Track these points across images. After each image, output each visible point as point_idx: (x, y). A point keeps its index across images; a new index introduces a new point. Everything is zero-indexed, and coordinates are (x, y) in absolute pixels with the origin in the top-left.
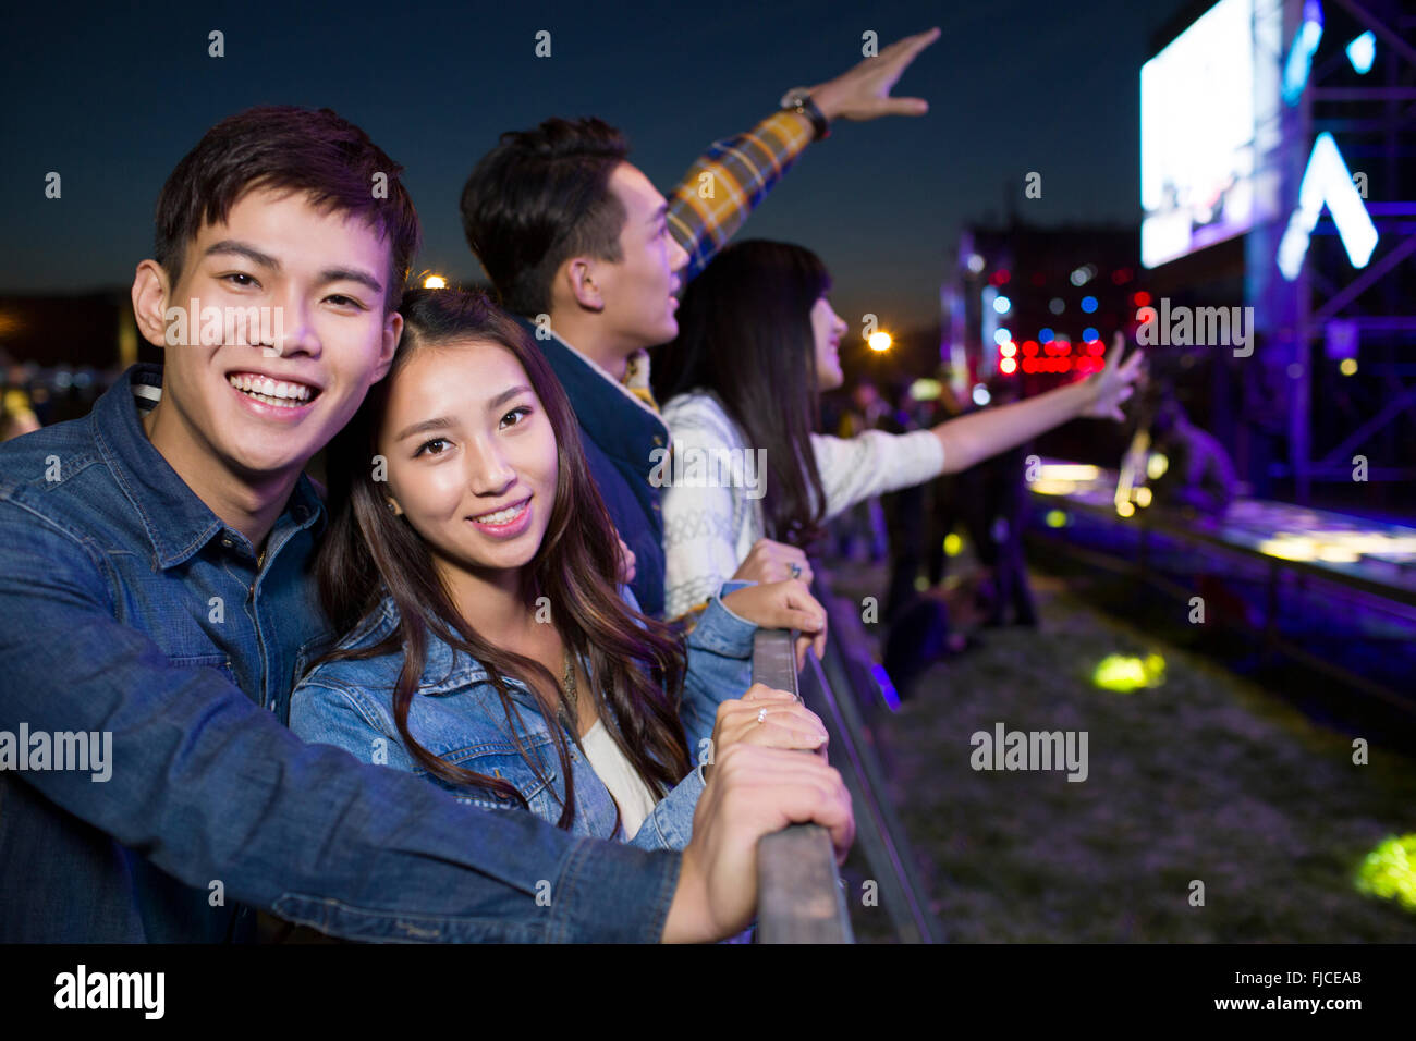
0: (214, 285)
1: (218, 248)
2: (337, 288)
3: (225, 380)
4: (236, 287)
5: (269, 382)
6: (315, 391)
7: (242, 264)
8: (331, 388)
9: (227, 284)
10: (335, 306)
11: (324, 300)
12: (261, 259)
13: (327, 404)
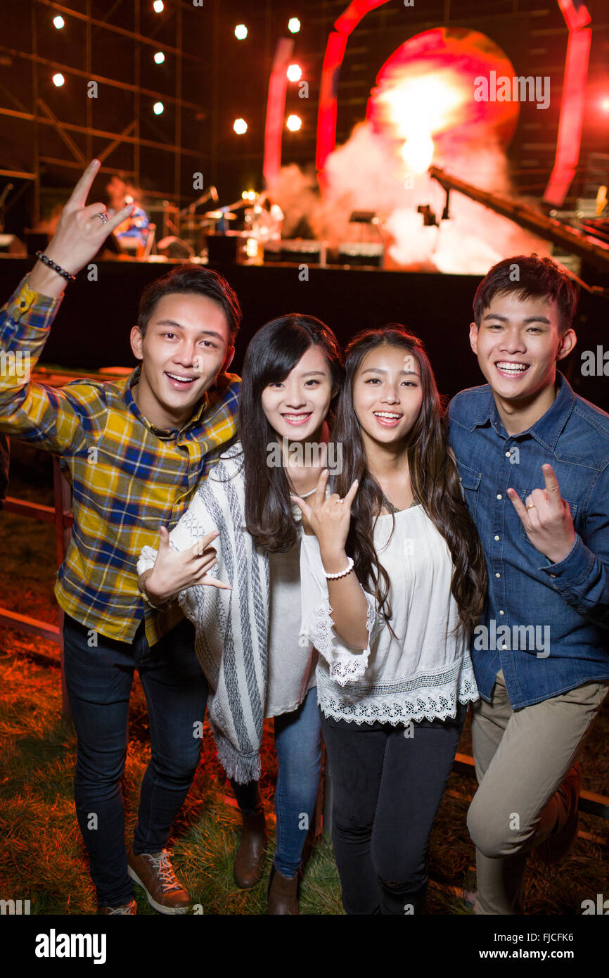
0: (487, 330)
1: (488, 317)
2: (533, 325)
3: (494, 366)
4: (496, 330)
5: (508, 364)
6: (528, 366)
7: (497, 323)
8: (533, 363)
9: (492, 330)
10: (533, 333)
11: (527, 331)
12: (503, 319)
13: (533, 370)
